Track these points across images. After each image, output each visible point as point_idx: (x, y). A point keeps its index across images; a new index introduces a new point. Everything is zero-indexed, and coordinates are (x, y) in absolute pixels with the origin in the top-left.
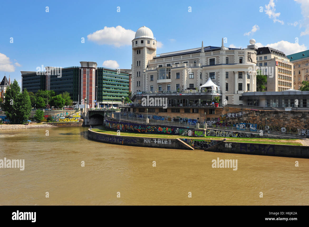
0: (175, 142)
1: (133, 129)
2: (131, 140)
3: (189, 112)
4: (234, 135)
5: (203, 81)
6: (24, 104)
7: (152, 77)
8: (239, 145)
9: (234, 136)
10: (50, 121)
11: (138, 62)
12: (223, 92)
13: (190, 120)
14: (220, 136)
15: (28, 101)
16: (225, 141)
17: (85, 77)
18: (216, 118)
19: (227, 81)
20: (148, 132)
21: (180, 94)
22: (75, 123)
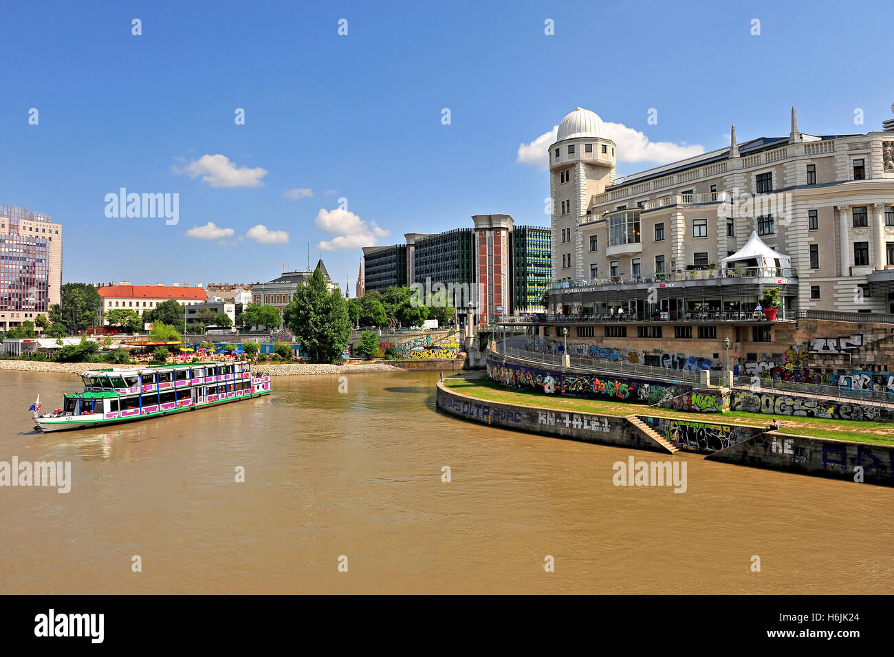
0: (619, 427)
1: (532, 382)
2: (508, 412)
3: (687, 337)
4: (821, 409)
5: (738, 243)
6: (333, 319)
7: (593, 240)
8: (818, 449)
9: (820, 415)
10: (390, 356)
11: (563, 202)
12: (800, 272)
13: (692, 360)
14: (775, 413)
15: (343, 312)
16: (772, 432)
17: (483, 251)
18: (775, 355)
19: (812, 239)
20: (567, 391)
21: (661, 285)
22: (446, 361)
